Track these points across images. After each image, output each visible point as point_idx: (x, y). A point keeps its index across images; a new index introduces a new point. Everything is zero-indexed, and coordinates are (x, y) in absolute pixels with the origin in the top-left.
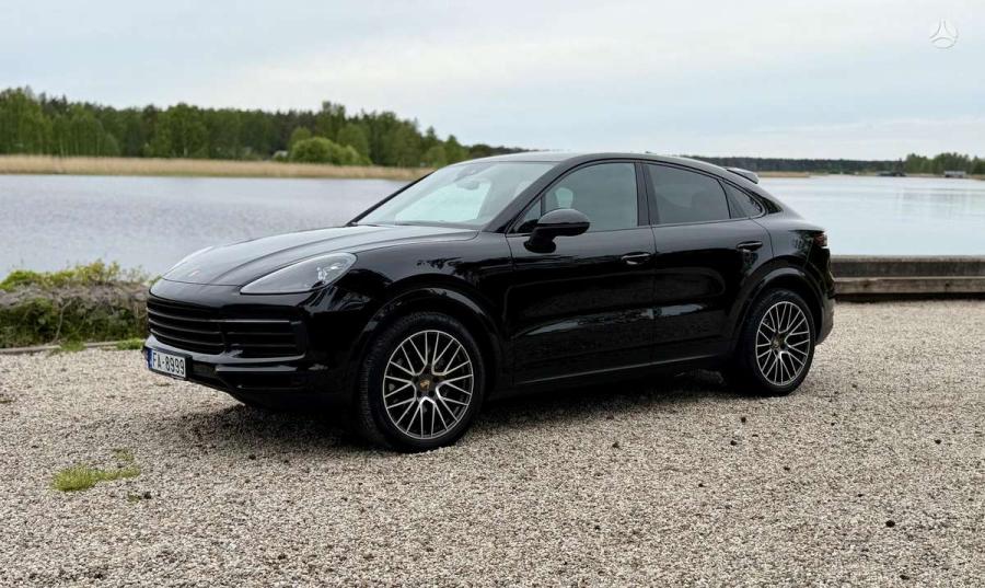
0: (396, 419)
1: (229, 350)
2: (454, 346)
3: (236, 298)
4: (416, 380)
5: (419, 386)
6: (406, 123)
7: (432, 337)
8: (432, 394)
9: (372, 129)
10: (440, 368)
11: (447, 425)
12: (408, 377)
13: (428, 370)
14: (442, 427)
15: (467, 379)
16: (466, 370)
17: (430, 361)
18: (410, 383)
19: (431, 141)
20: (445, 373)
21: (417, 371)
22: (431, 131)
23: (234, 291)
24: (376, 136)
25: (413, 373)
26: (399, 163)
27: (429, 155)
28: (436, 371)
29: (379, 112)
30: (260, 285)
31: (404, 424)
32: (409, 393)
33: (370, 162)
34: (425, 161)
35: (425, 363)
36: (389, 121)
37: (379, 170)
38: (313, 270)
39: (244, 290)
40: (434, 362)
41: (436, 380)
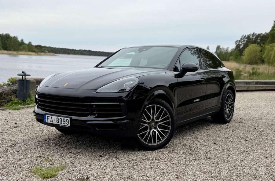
0: (142, 139)
1: (92, 114)
2: (162, 110)
3: (93, 94)
4: (149, 123)
5: (150, 126)
6: (14, 37)
7: (153, 107)
8: (155, 128)
9: (2, 38)
10: (158, 118)
11: (162, 139)
12: (146, 123)
13: (153, 120)
14: (160, 140)
15: (169, 121)
16: (168, 118)
17: (153, 116)
18: (146, 125)
19: (22, 43)
20: (160, 120)
21: (149, 120)
22: (22, 40)
23: (94, 91)
24: (3, 41)
25: (147, 121)
26: (12, 50)
27: (21, 47)
28: (156, 119)
29: (4, 34)
30: (103, 89)
31: (145, 140)
32: (146, 128)
33: (2, 49)
34: (20, 49)
35: (152, 117)
36: (8, 36)
37: (6, 52)
38: (121, 84)
39: (98, 91)
40: (155, 116)
41: (157, 123)
